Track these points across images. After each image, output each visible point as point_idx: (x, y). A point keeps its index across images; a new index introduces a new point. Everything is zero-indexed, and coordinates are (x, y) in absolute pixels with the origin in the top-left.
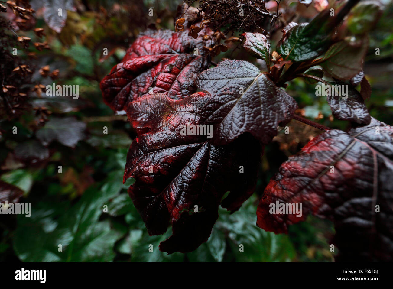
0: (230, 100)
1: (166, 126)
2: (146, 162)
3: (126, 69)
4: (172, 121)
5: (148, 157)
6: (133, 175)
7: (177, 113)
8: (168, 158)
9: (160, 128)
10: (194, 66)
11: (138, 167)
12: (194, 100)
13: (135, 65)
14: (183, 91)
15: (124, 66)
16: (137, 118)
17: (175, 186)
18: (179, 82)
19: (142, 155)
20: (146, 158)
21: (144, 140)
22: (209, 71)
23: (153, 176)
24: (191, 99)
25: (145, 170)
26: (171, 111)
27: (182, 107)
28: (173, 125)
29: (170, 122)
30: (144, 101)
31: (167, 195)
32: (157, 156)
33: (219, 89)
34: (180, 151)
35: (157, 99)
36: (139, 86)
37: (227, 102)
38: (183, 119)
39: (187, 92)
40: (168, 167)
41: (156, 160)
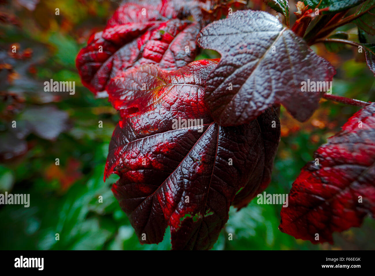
0: (249, 61)
1: (158, 104)
2: (132, 152)
3: (106, 39)
4: (166, 96)
5: (135, 145)
6: (115, 171)
7: (173, 86)
8: (162, 146)
9: (150, 106)
10: (190, 32)
11: (122, 160)
12: (194, 69)
13: (117, 33)
14: (178, 62)
15: (104, 36)
16: (120, 96)
17: (173, 183)
18: (173, 52)
19: (126, 143)
20: (132, 146)
21: (129, 122)
22: (217, 24)
23: (143, 171)
24: (191, 67)
25: (132, 163)
26: (165, 84)
27: (179, 78)
28: (167, 101)
29: (164, 98)
30: (129, 76)
31: (163, 196)
32: (147, 144)
33: (232, 47)
34: (179, 136)
35: (145, 72)
36: (122, 61)
37: (244, 64)
38: (181, 93)
39: (182, 63)
40: (162, 158)
41: (145, 148)
